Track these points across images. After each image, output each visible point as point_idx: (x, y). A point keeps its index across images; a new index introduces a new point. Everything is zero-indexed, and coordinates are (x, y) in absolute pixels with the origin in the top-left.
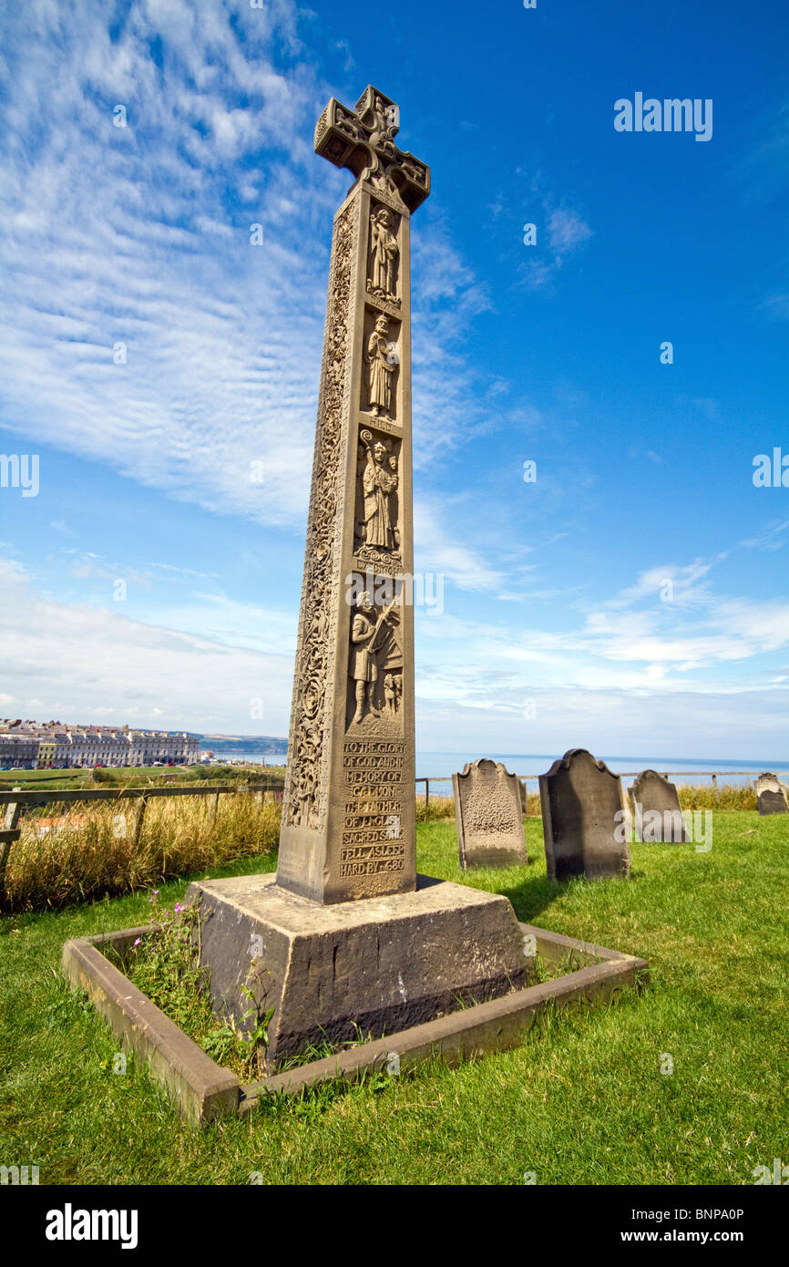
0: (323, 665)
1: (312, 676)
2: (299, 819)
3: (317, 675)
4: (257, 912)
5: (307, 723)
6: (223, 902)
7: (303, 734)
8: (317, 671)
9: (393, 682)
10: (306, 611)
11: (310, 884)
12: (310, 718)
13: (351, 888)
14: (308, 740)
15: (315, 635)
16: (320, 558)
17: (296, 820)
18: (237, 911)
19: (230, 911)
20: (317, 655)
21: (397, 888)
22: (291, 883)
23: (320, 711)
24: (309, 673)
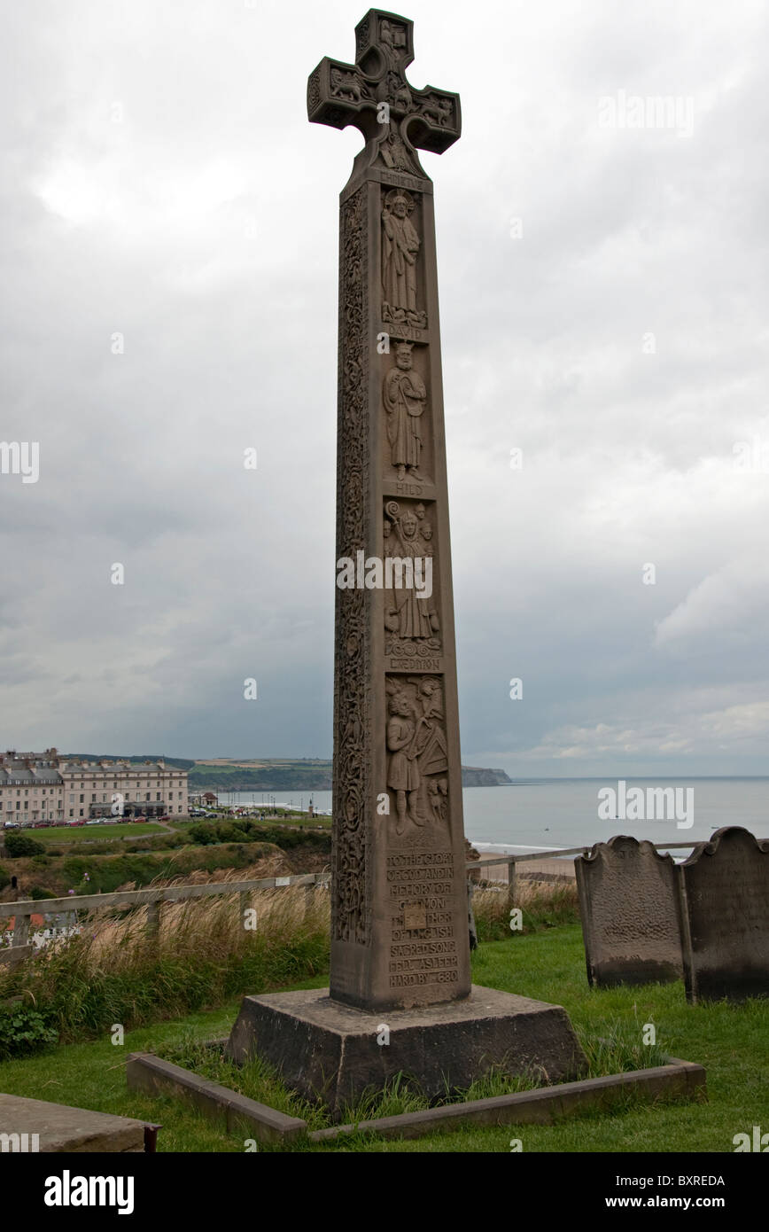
0: (361, 775)
1: (351, 785)
2: (348, 933)
3: (355, 785)
4: (313, 1019)
5: (348, 835)
6: (279, 1013)
7: (345, 847)
8: (356, 781)
9: (438, 788)
10: (340, 712)
11: (361, 995)
12: (352, 830)
13: (401, 999)
14: (351, 853)
15: (351, 740)
16: (351, 654)
17: (344, 934)
18: (294, 1019)
19: (286, 1020)
20: (355, 764)
21: (450, 999)
22: (344, 995)
23: (361, 824)
24: (347, 782)
